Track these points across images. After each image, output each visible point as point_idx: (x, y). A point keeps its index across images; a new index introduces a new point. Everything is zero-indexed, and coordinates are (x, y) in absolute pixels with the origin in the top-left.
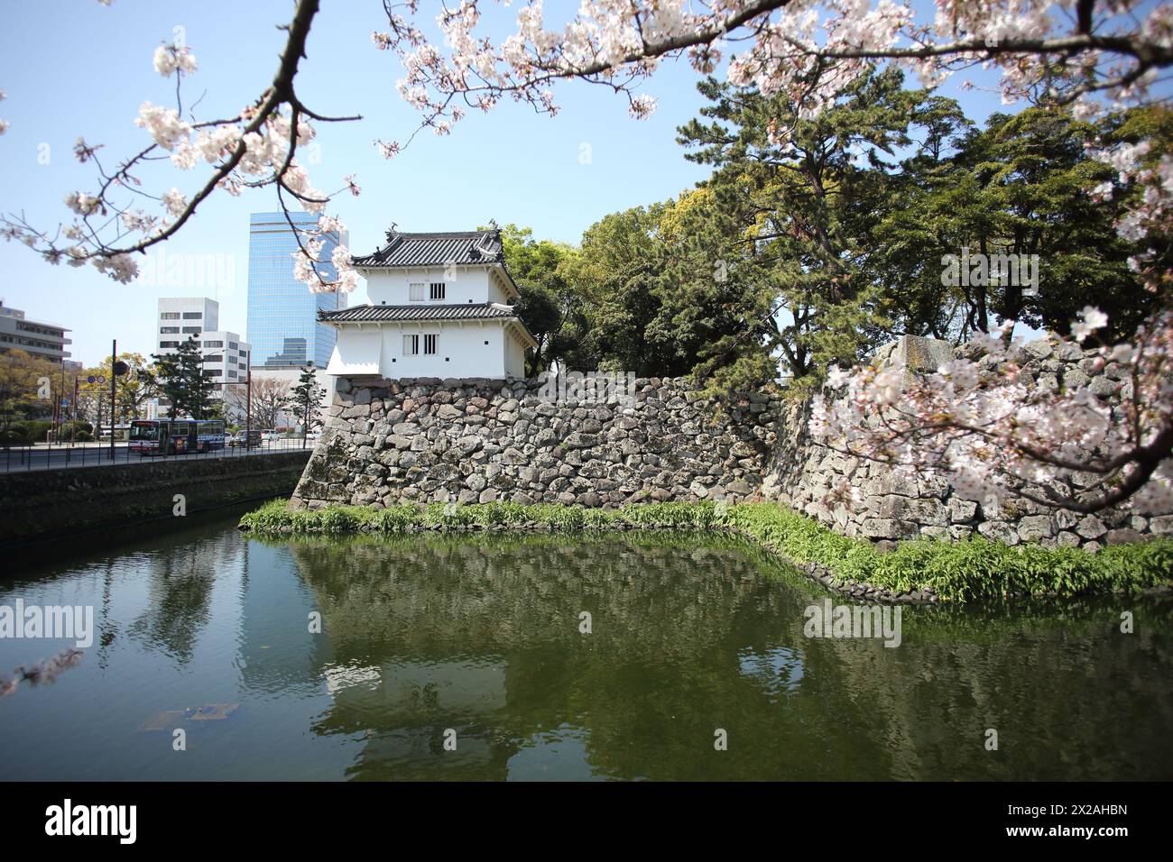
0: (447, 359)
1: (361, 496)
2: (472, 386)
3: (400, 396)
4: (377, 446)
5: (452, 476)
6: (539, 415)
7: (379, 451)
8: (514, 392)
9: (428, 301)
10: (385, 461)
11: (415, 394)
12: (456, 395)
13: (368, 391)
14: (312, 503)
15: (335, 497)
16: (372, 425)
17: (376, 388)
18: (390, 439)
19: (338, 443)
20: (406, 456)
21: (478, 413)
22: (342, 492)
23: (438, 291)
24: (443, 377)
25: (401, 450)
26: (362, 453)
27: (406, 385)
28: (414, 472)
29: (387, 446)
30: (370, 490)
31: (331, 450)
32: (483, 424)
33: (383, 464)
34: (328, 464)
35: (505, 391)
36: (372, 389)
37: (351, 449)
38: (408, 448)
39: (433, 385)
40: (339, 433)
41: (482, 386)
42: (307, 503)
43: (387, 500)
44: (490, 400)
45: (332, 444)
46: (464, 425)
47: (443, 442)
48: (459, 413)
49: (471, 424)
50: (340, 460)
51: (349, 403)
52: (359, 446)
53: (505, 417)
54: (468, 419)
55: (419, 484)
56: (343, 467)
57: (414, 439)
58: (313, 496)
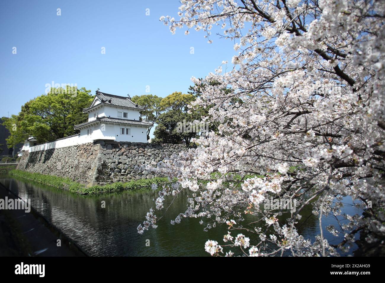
0: (132, 136)
1: (116, 180)
2: (140, 145)
3: (121, 147)
4: (117, 163)
5: (139, 172)
6: (157, 154)
7: (117, 165)
8: (150, 147)
9: (123, 118)
10: (120, 168)
11: (125, 147)
12: (136, 147)
14: (100, 183)
15: (108, 181)
16: (113, 156)
18: (120, 161)
19: (104, 162)
20: (126, 166)
21: (142, 153)
22: (110, 179)
23: (125, 115)
24: (132, 142)
25: (124, 164)
26: (113, 165)
27: (122, 144)
28: (129, 171)
29: (120, 163)
30: (118, 177)
31: (103, 165)
32: (144, 156)
33: (119, 169)
34: (103, 169)
35: (148, 146)
36: (112, 145)
37: (109, 164)
38: (126, 164)
39: (129, 144)
40: (104, 159)
41: (142, 145)
42: (99, 183)
43: (124, 180)
44: (144, 149)
45: (103, 163)
46: (139, 156)
47: (135, 161)
48: (138, 153)
49: (141, 156)
50: (106, 168)
51: (105, 149)
52: (111, 163)
53: (149, 154)
54: (140, 154)
55: (131, 174)
56: (108, 171)
57: (127, 160)
58: (101, 181)
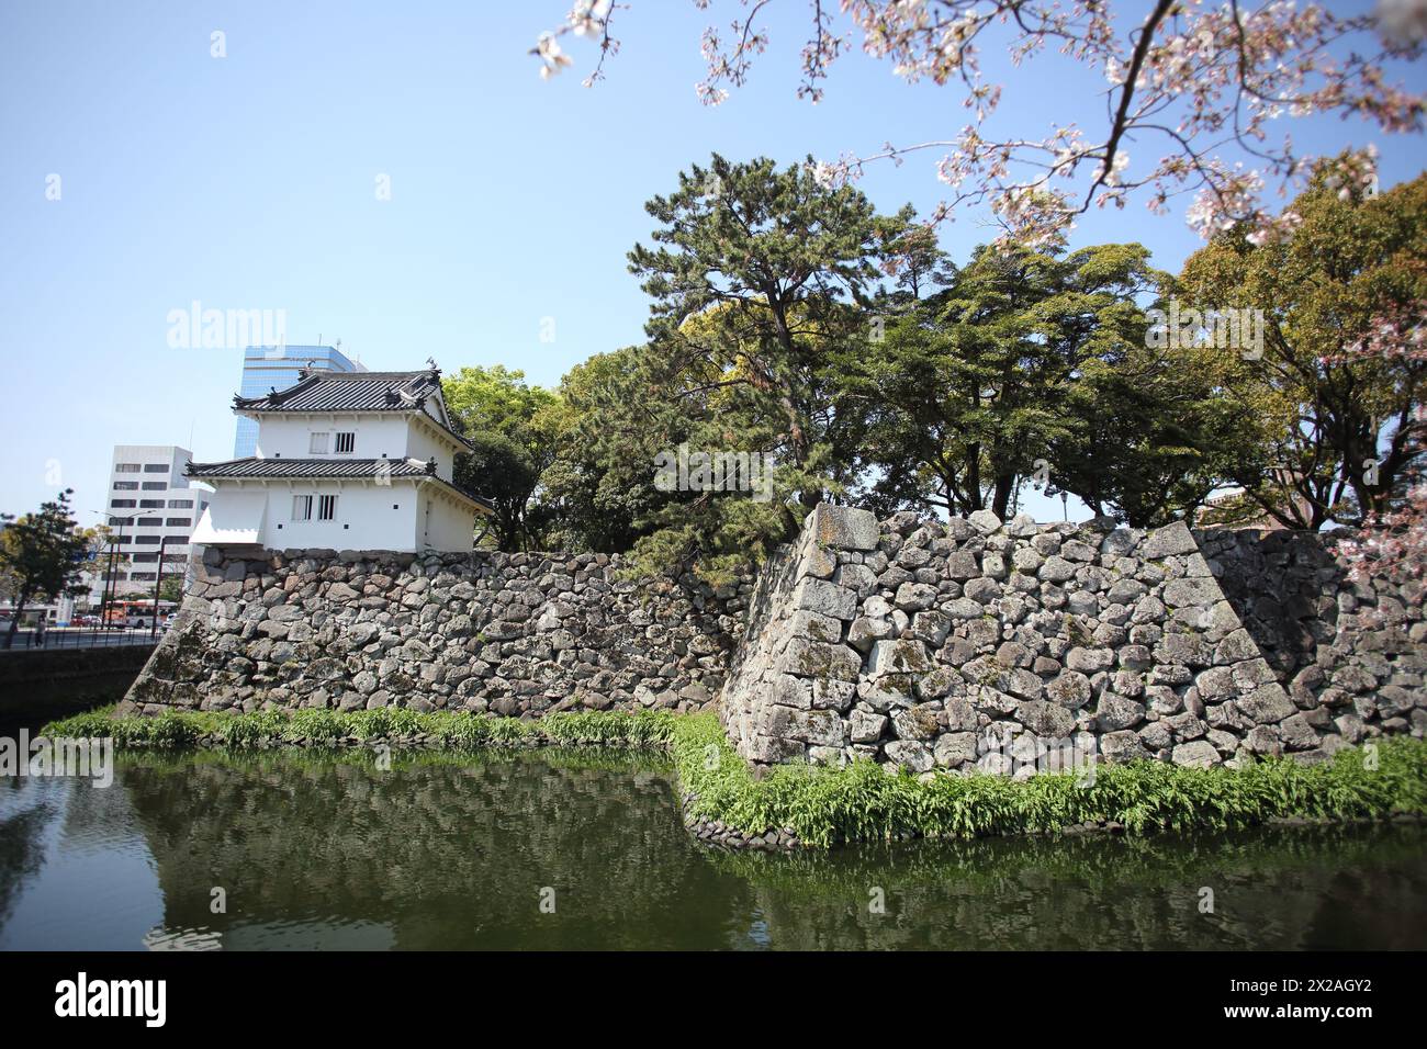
0: (346, 527)
1: (214, 699)
2: (374, 561)
3: (282, 572)
4: (245, 635)
5: (336, 674)
6: (454, 598)
7: (247, 641)
8: (425, 568)
9: (332, 455)
10: (252, 654)
11: (301, 568)
12: (352, 571)
13: (242, 565)
14: (148, 707)
15: (180, 701)
16: (243, 607)
17: (254, 561)
18: (263, 626)
19: (195, 629)
20: (281, 647)
21: (378, 595)
22: (191, 692)
23: (346, 442)
24: (339, 549)
25: (275, 640)
26: (224, 644)
27: (291, 558)
28: (287, 669)
29: (258, 635)
30: (228, 691)
31: (185, 639)
32: (383, 608)
33: (250, 658)
34: (178, 656)
35: (416, 569)
36: (248, 561)
37: (211, 638)
38: (285, 638)
39: (325, 558)
40: (199, 617)
41: (384, 560)
42: (142, 708)
43: (247, 704)
44: (395, 577)
45: (188, 631)
46: (358, 609)
47: (330, 630)
48: (354, 594)
49: (368, 608)
50: (195, 652)
51: (216, 579)
52: (222, 634)
53: (410, 599)
54: (364, 601)
55: (293, 684)
56: (197, 662)
57: (293, 626)
58: (151, 698)
